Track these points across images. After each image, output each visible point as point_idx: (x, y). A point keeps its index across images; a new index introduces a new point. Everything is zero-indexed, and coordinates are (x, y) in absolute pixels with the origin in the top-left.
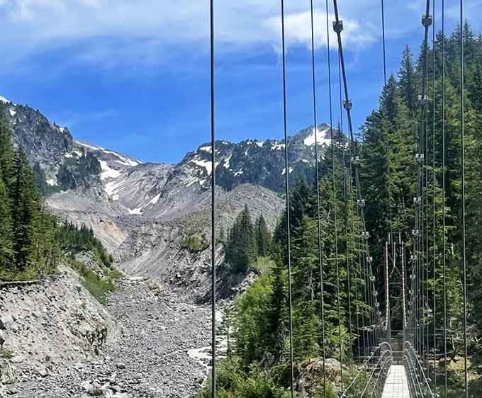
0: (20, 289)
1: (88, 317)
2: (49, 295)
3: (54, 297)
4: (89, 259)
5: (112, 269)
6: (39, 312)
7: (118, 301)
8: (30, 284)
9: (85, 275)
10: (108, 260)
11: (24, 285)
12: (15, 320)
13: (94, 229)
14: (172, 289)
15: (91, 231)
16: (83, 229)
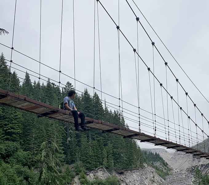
0: (131, 171)
1: (156, 181)
2: (141, 173)
3: (143, 174)
4: (159, 164)
5: (167, 167)
6: (138, 179)
7: (170, 178)
8: (134, 170)
9: (158, 170)
10: (166, 164)
11: (132, 170)
12: (130, 182)
13: (160, 154)
14: (191, 173)
15: (159, 154)
16: (156, 154)
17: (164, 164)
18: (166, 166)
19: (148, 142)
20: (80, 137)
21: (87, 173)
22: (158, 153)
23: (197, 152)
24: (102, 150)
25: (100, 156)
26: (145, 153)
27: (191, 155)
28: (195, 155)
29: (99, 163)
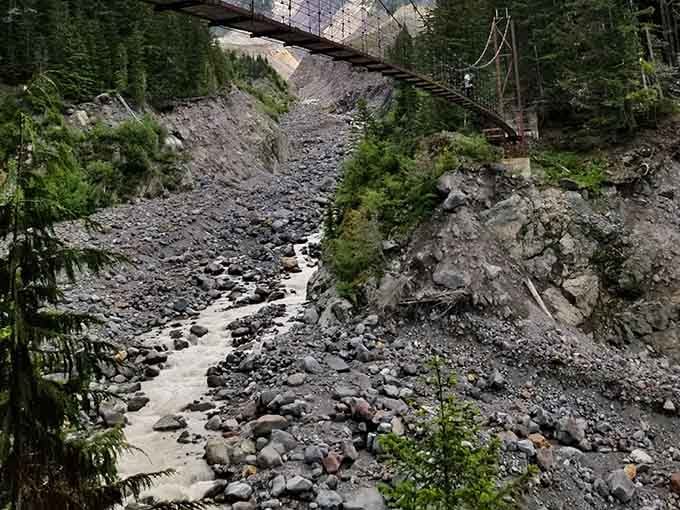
2: (220, 110)
3: (226, 112)
4: (265, 85)
5: (286, 94)
8: (203, 100)
10: (282, 85)
11: (198, 100)
13: (268, 59)
15: (266, 60)
16: (259, 58)
17: (278, 84)
18: (282, 90)
19: (270, 37)
20: (50, 8)
21: (67, 108)
22: (263, 57)
23: (377, 63)
24: (114, 46)
25: (107, 61)
26: (232, 57)
27: (345, 65)
28: (354, 65)
29: (103, 82)
